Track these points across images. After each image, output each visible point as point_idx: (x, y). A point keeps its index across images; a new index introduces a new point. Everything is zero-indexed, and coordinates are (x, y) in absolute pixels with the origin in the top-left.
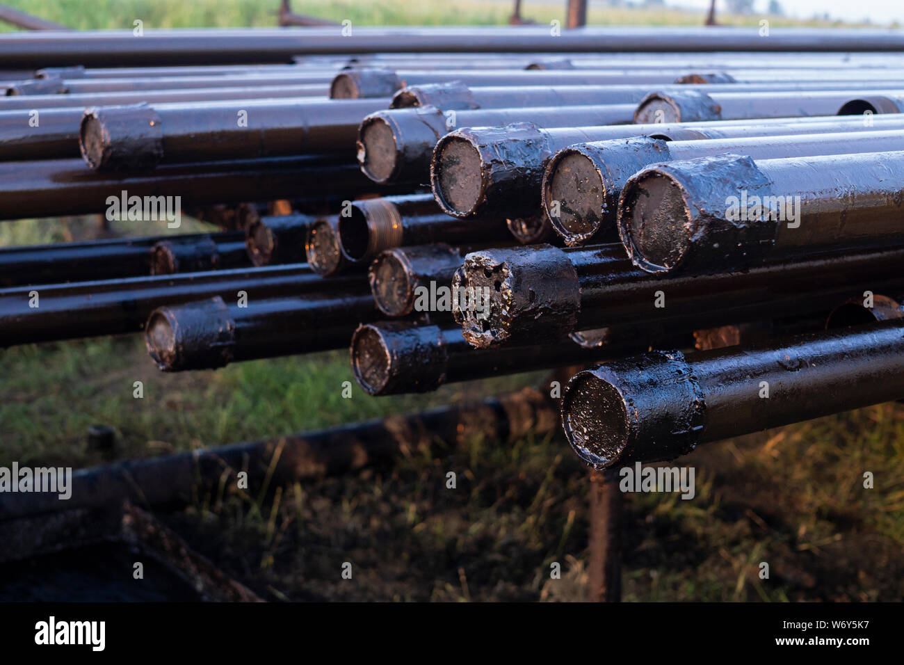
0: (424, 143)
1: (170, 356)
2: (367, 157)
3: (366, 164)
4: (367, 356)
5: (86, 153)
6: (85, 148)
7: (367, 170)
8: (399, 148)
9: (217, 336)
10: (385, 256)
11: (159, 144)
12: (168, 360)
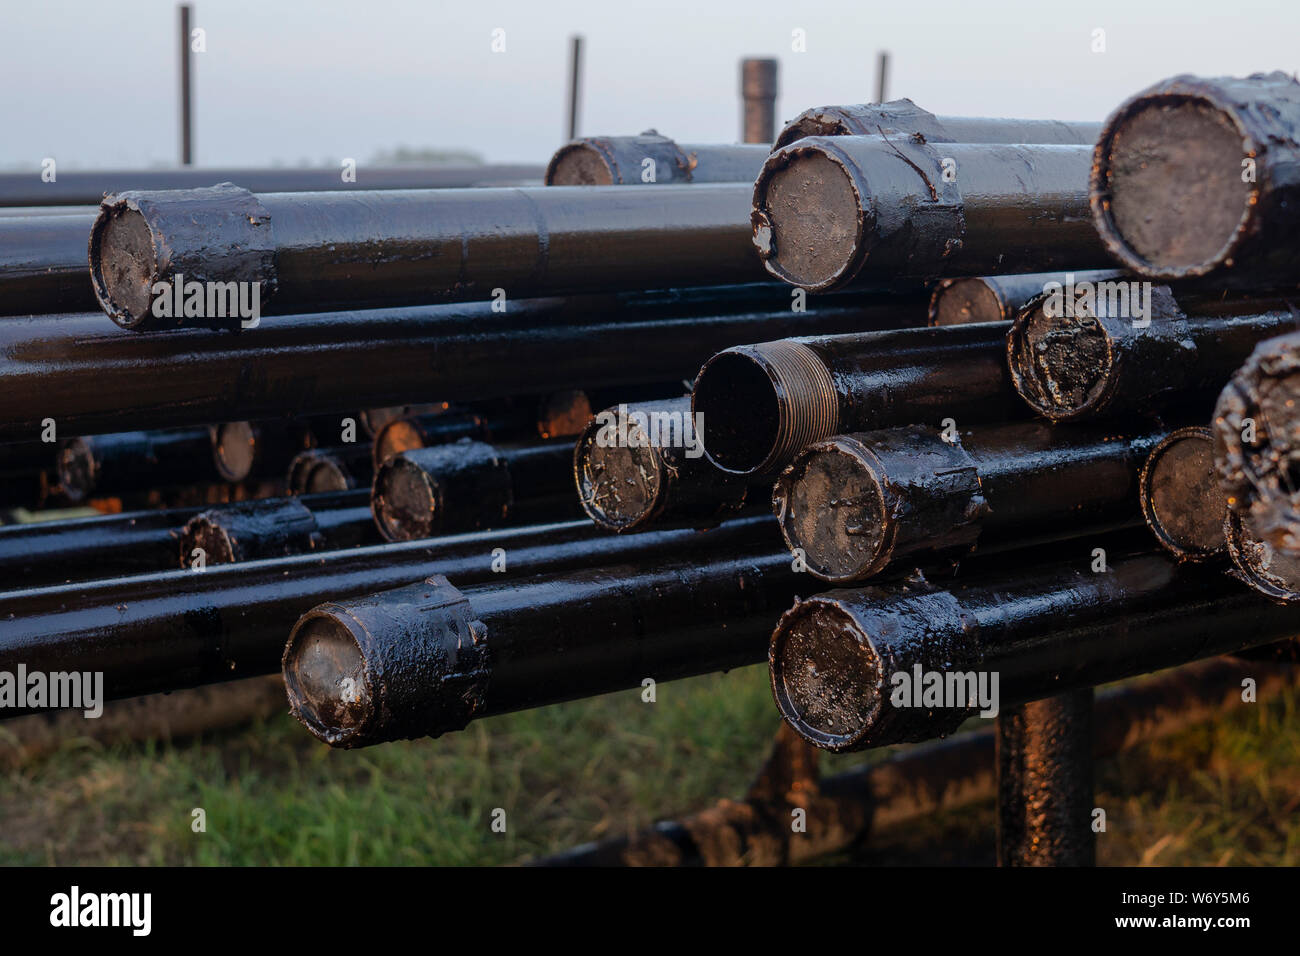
0: (909, 198)
1: (353, 709)
2: (774, 240)
3: (772, 256)
4: (811, 668)
5: (104, 296)
6: (101, 284)
7: (777, 267)
8: (864, 206)
9: (453, 659)
10: (813, 454)
11: (269, 265)
12: (348, 719)
